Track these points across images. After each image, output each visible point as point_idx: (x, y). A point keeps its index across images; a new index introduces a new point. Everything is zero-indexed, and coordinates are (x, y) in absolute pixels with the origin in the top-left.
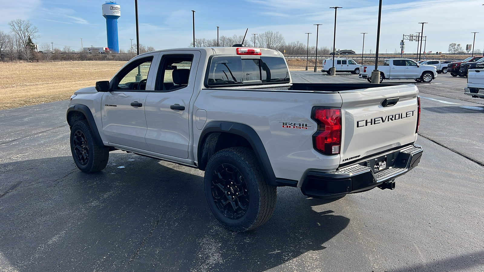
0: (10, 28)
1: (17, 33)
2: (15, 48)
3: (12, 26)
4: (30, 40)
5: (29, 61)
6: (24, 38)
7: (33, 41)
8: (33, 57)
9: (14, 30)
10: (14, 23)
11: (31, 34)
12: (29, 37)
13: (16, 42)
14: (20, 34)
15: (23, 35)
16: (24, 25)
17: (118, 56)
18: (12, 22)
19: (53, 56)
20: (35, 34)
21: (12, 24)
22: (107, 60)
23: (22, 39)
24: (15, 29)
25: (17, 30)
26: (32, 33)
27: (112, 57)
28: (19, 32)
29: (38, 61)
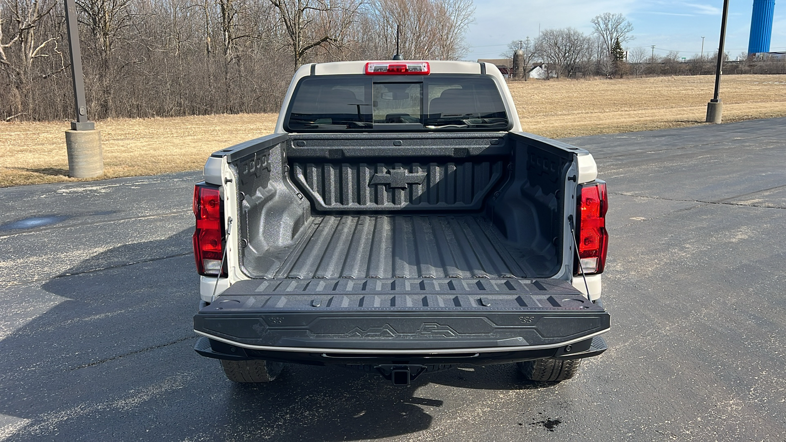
0: (594, 27)
1: (601, 34)
2: (595, 58)
3: (596, 24)
4: (617, 43)
5: (609, 77)
6: (610, 42)
7: (623, 46)
8: (616, 71)
9: (597, 30)
10: (599, 19)
11: (622, 35)
12: (618, 39)
13: (597, 48)
14: (605, 36)
15: (609, 37)
16: (613, 21)
17: (760, 66)
18: (597, 18)
19: (648, 69)
20: (628, 35)
21: (596, 21)
22: (738, 74)
23: (607, 43)
24: (600, 28)
25: (603, 29)
26: (623, 33)
27: (747, 68)
28: (604, 32)
29: (621, 78)
